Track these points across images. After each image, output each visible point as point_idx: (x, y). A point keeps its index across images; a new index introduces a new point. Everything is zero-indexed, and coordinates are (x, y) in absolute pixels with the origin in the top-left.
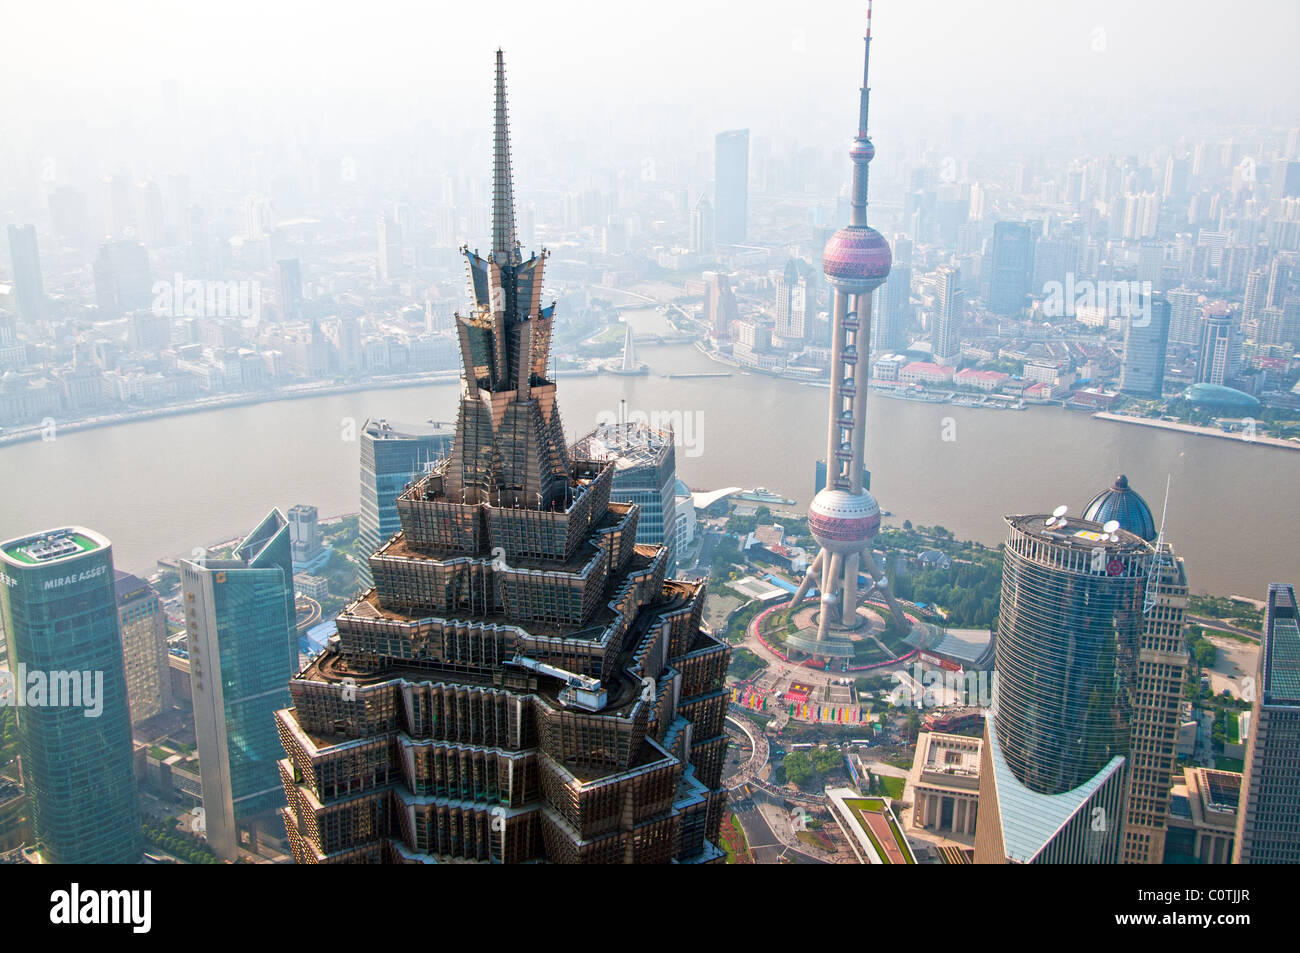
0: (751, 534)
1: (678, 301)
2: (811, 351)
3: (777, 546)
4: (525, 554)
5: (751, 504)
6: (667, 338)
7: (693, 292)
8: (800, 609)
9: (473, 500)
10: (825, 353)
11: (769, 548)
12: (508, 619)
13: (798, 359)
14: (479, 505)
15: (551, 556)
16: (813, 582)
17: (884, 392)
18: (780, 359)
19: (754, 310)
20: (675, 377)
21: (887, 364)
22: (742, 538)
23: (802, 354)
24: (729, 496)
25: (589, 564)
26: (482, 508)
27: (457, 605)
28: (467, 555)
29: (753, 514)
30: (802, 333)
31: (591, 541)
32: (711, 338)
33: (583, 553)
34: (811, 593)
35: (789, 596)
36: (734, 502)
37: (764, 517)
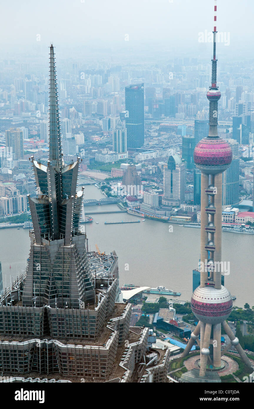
0: (157, 314)
1: (108, 180)
2: (184, 207)
3: (172, 321)
4: (71, 335)
5: (155, 296)
6: (102, 202)
7: (116, 175)
8: (188, 358)
9: (40, 305)
10: (193, 208)
11: (168, 322)
12: (61, 375)
13: (177, 212)
14: (44, 307)
15: (87, 336)
16: (194, 342)
17: (228, 229)
18: (167, 212)
19: (151, 185)
20: (107, 224)
21: (228, 213)
22: (151, 316)
23: (179, 209)
24: (142, 292)
25: (109, 340)
26: (46, 309)
27: (30, 369)
28: (36, 337)
29: (157, 302)
30: (179, 196)
31: (108, 326)
32: (127, 201)
33: (104, 333)
34: (194, 348)
35: (181, 350)
36: (146, 295)
37: (163, 303)
